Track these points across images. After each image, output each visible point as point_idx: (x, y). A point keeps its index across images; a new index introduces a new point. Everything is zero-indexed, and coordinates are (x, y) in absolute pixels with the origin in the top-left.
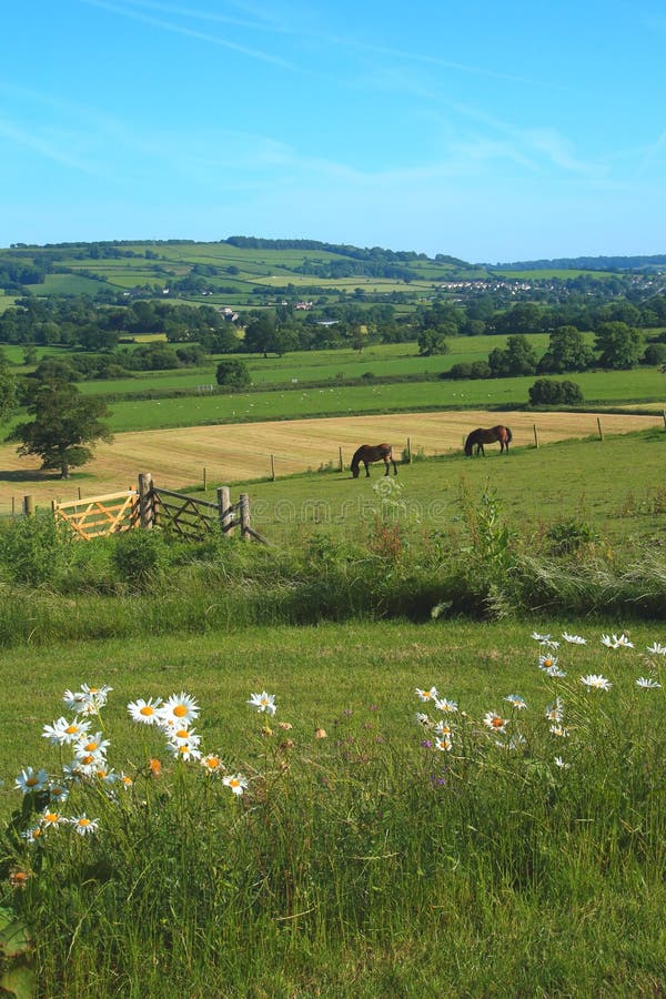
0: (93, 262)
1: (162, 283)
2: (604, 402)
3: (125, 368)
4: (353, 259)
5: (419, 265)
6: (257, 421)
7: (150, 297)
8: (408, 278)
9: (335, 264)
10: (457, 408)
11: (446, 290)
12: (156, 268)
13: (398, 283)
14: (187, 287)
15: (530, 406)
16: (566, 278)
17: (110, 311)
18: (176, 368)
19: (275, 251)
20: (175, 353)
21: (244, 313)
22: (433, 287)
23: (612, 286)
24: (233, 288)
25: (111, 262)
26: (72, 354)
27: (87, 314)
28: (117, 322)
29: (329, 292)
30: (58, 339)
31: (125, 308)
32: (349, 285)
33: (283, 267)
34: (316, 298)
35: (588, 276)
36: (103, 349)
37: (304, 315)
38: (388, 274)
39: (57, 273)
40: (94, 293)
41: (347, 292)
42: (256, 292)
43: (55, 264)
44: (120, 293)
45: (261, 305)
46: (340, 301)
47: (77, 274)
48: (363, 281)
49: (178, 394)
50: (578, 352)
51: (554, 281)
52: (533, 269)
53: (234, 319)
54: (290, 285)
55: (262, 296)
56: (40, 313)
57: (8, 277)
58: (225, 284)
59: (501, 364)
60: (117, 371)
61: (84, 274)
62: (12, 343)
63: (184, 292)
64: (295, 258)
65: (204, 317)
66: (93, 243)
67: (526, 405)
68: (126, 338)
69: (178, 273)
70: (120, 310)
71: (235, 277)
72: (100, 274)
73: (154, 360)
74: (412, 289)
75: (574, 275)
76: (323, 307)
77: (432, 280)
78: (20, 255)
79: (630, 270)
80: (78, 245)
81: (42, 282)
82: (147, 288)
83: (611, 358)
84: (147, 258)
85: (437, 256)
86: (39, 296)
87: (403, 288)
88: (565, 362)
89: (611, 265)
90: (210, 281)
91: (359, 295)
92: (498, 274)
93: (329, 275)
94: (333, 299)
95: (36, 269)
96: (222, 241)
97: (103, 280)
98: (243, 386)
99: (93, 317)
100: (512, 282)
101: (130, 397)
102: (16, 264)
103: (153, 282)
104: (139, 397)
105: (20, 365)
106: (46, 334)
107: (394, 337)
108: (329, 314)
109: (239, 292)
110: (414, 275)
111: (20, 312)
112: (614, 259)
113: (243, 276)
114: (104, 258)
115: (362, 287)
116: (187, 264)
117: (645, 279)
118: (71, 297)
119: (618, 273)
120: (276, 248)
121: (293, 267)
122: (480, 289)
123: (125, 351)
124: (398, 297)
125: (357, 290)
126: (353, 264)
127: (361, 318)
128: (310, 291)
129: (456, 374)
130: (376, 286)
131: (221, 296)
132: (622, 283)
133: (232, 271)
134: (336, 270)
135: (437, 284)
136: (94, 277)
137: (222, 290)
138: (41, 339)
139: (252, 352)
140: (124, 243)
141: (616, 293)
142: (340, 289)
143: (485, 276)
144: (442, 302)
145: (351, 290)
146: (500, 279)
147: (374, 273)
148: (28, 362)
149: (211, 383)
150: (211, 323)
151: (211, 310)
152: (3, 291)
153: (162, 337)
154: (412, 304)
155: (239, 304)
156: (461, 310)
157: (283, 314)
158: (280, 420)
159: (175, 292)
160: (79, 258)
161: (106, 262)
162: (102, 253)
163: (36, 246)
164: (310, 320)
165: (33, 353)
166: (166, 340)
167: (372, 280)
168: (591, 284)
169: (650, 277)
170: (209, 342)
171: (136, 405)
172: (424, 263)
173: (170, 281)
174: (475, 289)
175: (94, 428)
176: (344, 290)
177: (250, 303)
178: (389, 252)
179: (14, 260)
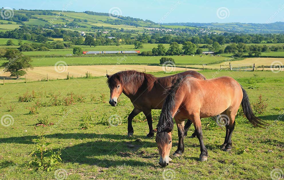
0: (44, 16)
1: (64, 23)
2: (181, 64)
3: (48, 48)
4: (122, 20)
5: (141, 22)
6: (81, 65)
7: (61, 27)
8: (137, 26)
9: (116, 21)
10: (139, 64)
11: (147, 30)
12: (63, 19)
13: (134, 27)
14: (71, 25)
15: (160, 64)
16: (182, 29)
17: (47, 31)
18: (63, 48)
19: (99, 16)
20: (63, 44)
21: (87, 34)
22: (144, 29)
23: (194, 31)
24: (86, 26)
25: (50, 16)
26: (32, 43)
27: (40, 31)
28: (49, 34)
29: (114, 29)
30: (30, 38)
31: (52, 30)
32: (119, 27)
33: (101, 21)
34: (110, 30)
35: (188, 28)
36: (43, 42)
37: (105, 35)
38: (132, 25)
39: (33, 18)
40: (44, 25)
41: (119, 29)
42: (92, 27)
43: (32, 16)
44: (51, 26)
45: (93, 32)
46: (116, 32)
47: (39, 19)
48: (124, 26)
49: (61, 56)
50: (177, 49)
51: (179, 29)
52: (173, 25)
53: (84, 35)
54: (102, 26)
55: (94, 29)
56: (26, 30)
57: (18, 19)
58: (83, 25)
59: (156, 52)
60: (45, 49)
61: (41, 19)
62: (16, 39)
63: (71, 27)
64: (104, 18)
65: (75, 34)
66: (44, 10)
67: (159, 64)
68: (51, 39)
69: (69, 21)
70: (50, 31)
71: (86, 23)
72: (46, 20)
73: (57, 46)
74: (138, 29)
75: (184, 28)
76: (111, 33)
77: (144, 27)
78: (22, 12)
79: (200, 27)
80: (40, 11)
81: (28, 21)
82: (60, 25)
83: (187, 52)
84: (61, 16)
85: (146, 20)
86: (27, 25)
87: (135, 29)
88: (174, 52)
89: (195, 25)
90: (79, 23)
91: (122, 30)
92: (163, 26)
93: (114, 24)
94: (114, 31)
95: (27, 17)
96: (83, 12)
97: (47, 21)
98: (80, 55)
99: (42, 32)
100: (167, 29)
101: (46, 57)
102: (20, 15)
103: (62, 23)
104: (49, 57)
105: (17, 45)
106: (27, 36)
107: (129, 43)
108: (112, 35)
109: (87, 27)
110: (139, 25)
111: (20, 29)
112: (197, 24)
113: (89, 23)
114: (47, 15)
115: (123, 28)
116: (73, 18)
117: (204, 30)
118: (37, 26)
119: (197, 27)
120: (99, 15)
121: (104, 21)
122: (157, 30)
123: (49, 43)
124: (133, 31)
125: (122, 29)
126: (121, 21)
127: (121, 37)
128: (108, 28)
129: (142, 54)
130: (127, 28)
131: (82, 28)
132: (197, 30)
133: (86, 21)
134: (116, 22)
135: (145, 28)
136: (44, 21)
137: (82, 27)
138: (25, 38)
139: (86, 45)
140: (54, 11)
141: (196, 33)
142: (117, 28)
143: (159, 26)
144: (146, 33)
145: (120, 29)
146: (163, 28)
147: (127, 24)
148: (19, 44)
149: (71, 53)
150: (77, 36)
151: (77, 32)
152: (16, 23)
153: (62, 39)
154: (137, 34)
155: (87, 31)
156: (150, 36)
157: (99, 34)
158: (88, 65)
159: (68, 26)
160: (40, 14)
161: (48, 16)
162: (47, 13)
163: (27, 10)
164: (106, 37)
165: (21, 42)
166: (63, 40)
167: (126, 26)
168: (189, 30)
169: (206, 29)
170: (75, 42)
171: (47, 59)
172: (142, 22)
173: (67, 23)
174: (156, 30)
175: (26, 65)
176: (118, 29)
177: (90, 31)
178: (132, 18)
179: (20, 14)
